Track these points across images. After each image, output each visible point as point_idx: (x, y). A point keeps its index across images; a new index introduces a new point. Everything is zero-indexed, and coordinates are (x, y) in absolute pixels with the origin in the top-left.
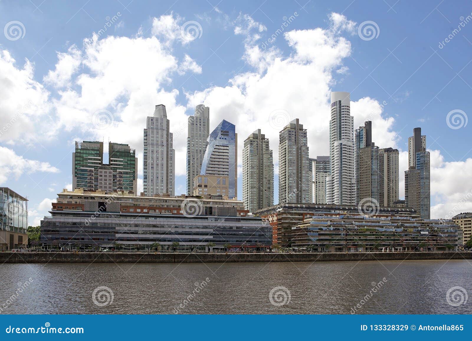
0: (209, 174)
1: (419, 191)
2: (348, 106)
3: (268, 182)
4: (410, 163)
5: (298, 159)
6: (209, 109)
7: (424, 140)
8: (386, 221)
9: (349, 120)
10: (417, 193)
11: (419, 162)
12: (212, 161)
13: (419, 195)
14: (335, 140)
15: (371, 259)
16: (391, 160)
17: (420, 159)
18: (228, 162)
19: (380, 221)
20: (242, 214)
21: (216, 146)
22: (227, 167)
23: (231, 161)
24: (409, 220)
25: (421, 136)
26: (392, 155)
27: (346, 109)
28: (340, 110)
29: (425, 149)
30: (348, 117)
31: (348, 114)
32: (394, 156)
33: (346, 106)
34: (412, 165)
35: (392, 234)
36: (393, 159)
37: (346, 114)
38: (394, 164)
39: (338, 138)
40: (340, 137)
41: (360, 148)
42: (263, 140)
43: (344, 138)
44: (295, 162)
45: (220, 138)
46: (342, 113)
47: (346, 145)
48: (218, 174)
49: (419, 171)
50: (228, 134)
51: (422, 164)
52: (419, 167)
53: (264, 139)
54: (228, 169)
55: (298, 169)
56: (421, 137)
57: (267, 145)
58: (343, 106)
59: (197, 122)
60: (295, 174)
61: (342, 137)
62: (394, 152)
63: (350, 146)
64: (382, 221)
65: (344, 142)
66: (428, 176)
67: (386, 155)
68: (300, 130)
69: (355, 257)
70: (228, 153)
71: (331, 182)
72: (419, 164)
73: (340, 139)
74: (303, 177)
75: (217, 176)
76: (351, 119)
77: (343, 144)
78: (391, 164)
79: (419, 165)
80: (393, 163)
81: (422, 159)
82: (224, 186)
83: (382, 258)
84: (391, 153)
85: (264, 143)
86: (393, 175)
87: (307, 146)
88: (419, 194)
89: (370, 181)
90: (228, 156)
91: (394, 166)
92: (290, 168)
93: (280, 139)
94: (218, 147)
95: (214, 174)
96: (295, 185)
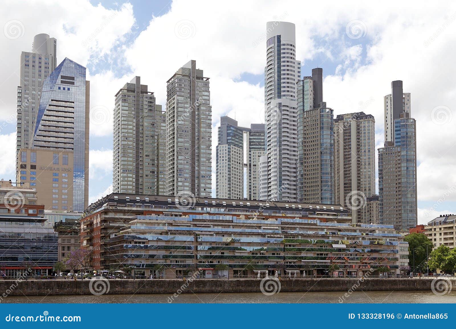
0: (41, 146)
1: (400, 181)
2: (291, 45)
3: (151, 162)
4: (387, 136)
5: (193, 125)
6: (55, 42)
7: (408, 100)
8: (272, 225)
9: (294, 67)
10: (397, 184)
11: (400, 134)
12: (44, 126)
13: (400, 187)
14: (271, 98)
15: (230, 290)
16: (363, 132)
17: (400, 130)
18: (73, 128)
19: (262, 225)
20: (31, 211)
21: (52, 100)
22: (71, 135)
23: (79, 126)
24: (315, 225)
25: (402, 94)
26: (364, 123)
27: (288, 49)
28: (279, 51)
29: (408, 114)
30: (291, 62)
31: (291, 58)
32: (367, 125)
33: (288, 45)
34: (389, 140)
35: (281, 248)
36: (365, 130)
37: (288, 57)
38: (367, 138)
39: (276, 95)
40: (279, 93)
41: (304, 110)
42: (144, 94)
43: (284, 95)
44: (187, 129)
45: (59, 88)
46: (282, 55)
47: (288, 106)
48: (56, 148)
49: (399, 149)
50: (73, 81)
51: (403, 137)
52: (400, 142)
53: (147, 93)
54: (73, 138)
55: (193, 142)
56: (404, 96)
57: (150, 102)
58: (284, 45)
59: (34, 62)
60: (188, 149)
61: (282, 94)
62: (366, 118)
63: (294, 108)
64: (264, 225)
65: (284, 101)
66: (412, 157)
67: (353, 124)
68: (198, 78)
69: (199, 287)
70: (73, 113)
71: (266, 165)
72: (400, 138)
73: (279, 97)
74: (202, 155)
75: (53, 151)
76: (296, 66)
77: (282, 104)
78: (363, 138)
79: (399, 140)
80: (365, 136)
81: (403, 130)
82: (65, 167)
83: (250, 288)
84: (362, 120)
85: (145, 99)
86: (365, 156)
87: (209, 104)
88: (399, 185)
89: (319, 163)
90: (73, 118)
91: (367, 141)
92: (180, 140)
93: (168, 92)
94: (55, 103)
95: (49, 147)
96: (187, 167)
